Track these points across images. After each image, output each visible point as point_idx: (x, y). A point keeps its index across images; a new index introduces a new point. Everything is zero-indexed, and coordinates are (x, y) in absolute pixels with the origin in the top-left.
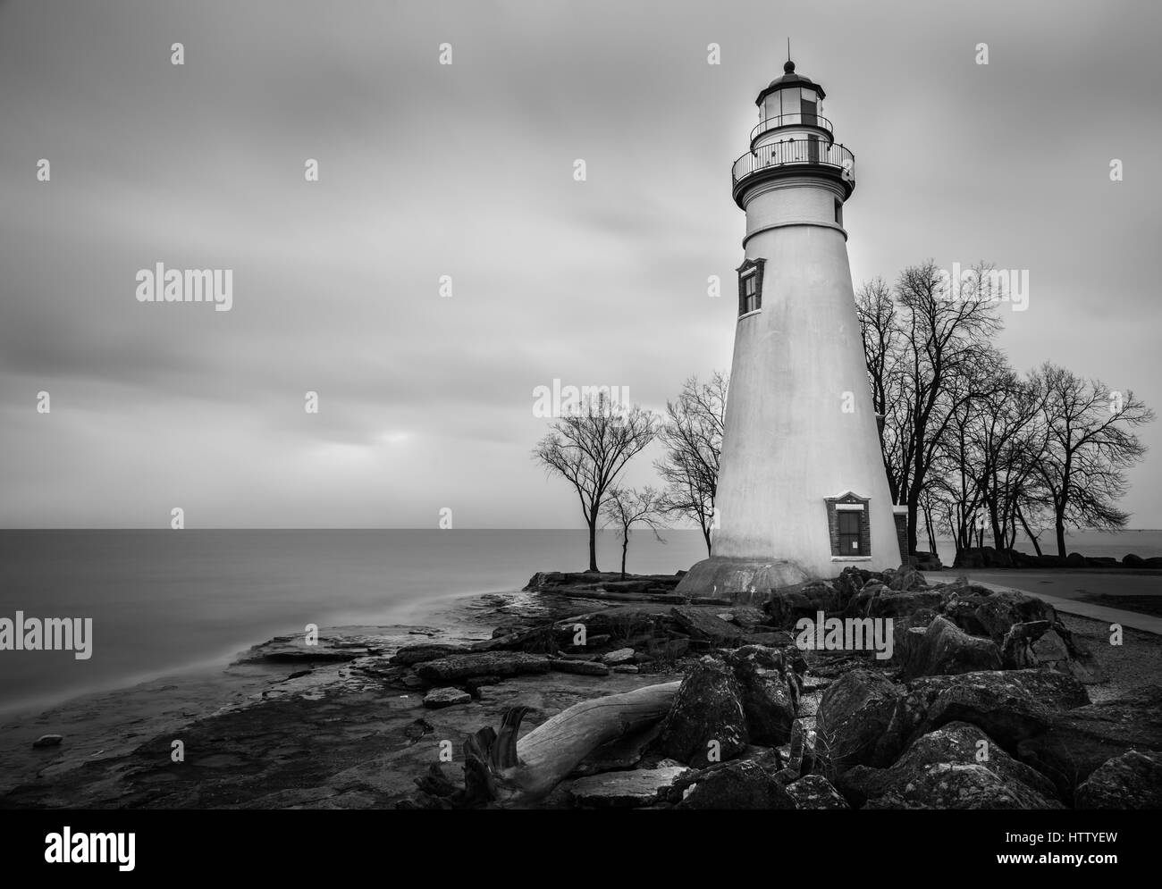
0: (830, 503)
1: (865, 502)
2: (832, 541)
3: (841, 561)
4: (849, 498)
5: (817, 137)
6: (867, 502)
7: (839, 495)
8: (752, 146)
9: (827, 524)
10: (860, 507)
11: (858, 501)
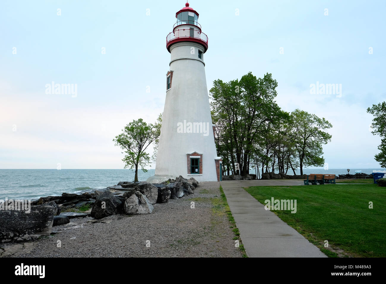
0: (188, 155)
1: (201, 155)
2: (188, 169)
3: (191, 176)
4: (195, 154)
5: (194, 28)
6: (202, 155)
7: (191, 153)
8: (174, 30)
9: (187, 163)
10: (199, 157)
11: (198, 155)
